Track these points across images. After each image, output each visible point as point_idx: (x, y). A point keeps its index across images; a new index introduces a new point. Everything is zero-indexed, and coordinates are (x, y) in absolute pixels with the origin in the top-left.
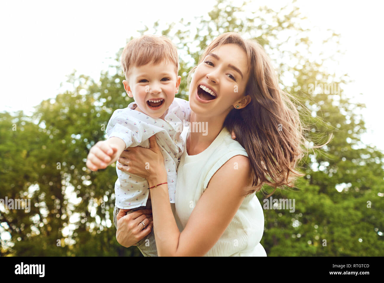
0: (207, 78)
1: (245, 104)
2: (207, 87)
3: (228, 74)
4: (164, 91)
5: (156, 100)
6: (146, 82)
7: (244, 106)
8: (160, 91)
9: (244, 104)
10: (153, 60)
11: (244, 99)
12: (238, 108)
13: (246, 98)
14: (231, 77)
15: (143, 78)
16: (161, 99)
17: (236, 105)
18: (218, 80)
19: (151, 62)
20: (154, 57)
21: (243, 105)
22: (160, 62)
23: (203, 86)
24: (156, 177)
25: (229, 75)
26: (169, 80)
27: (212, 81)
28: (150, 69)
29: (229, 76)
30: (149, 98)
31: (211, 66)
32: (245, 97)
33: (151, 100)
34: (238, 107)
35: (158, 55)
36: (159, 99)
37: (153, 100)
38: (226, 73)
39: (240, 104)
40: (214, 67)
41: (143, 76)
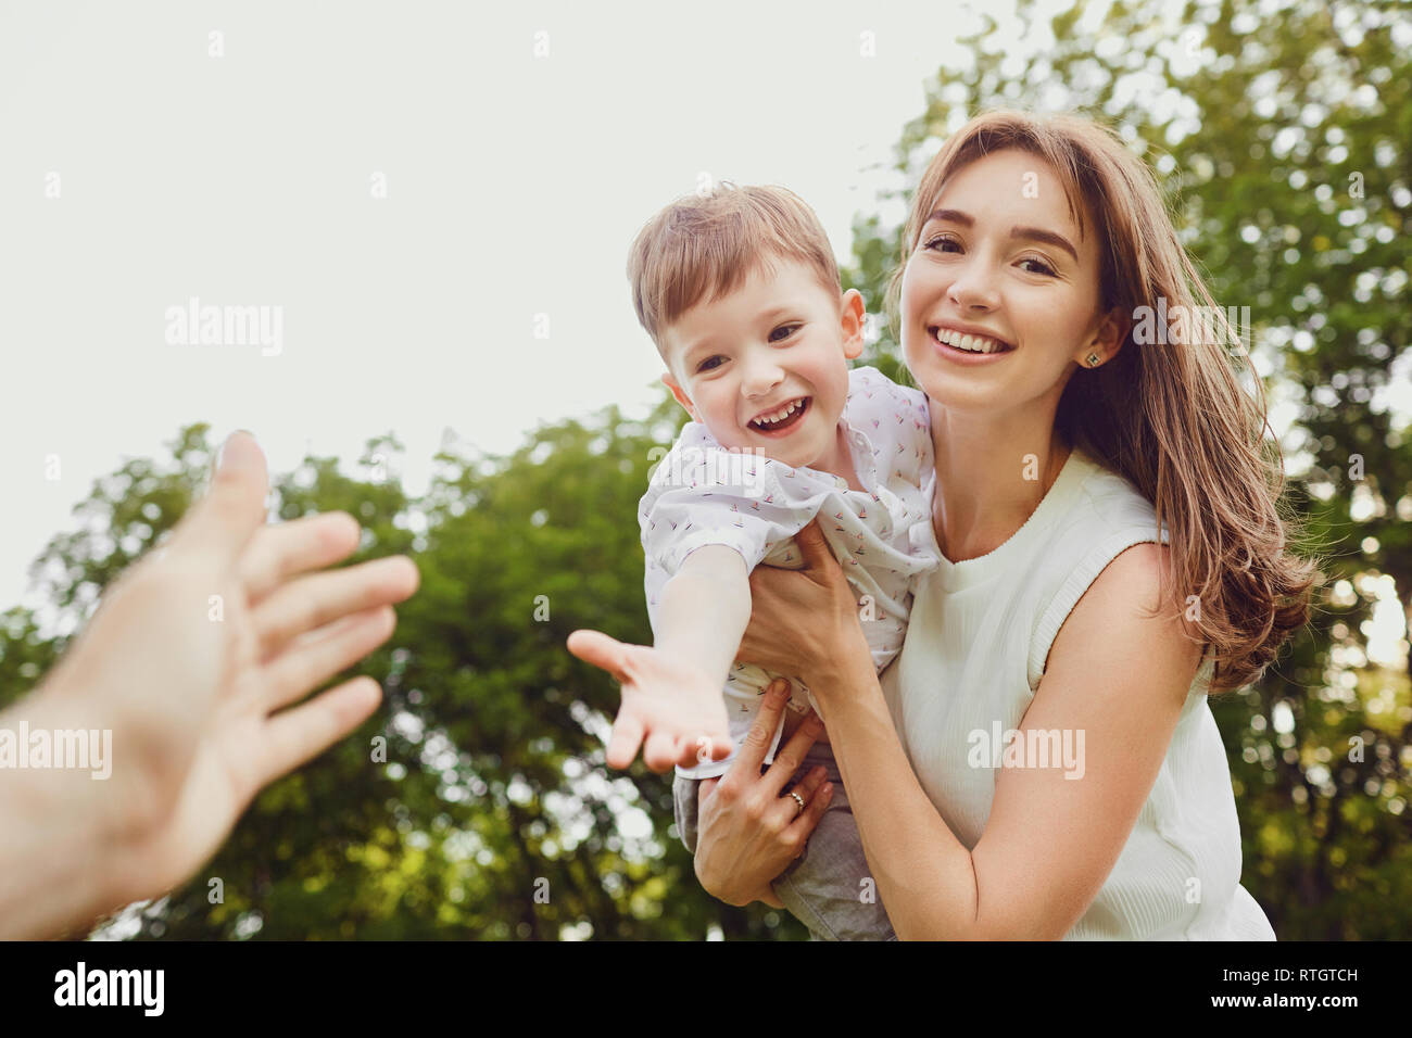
0: (953, 300)
1: (1116, 341)
2: (964, 331)
3: (1022, 262)
4: (793, 373)
5: (776, 411)
6: (720, 363)
7: (1114, 348)
8: (779, 375)
9: (1111, 341)
10: (713, 283)
11: (1108, 325)
12: (1095, 364)
13: (1112, 319)
14: (1035, 267)
15: (705, 354)
16: (794, 400)
17: (1083, 359)
18: (992, 299)
19: (711, 291)
20: (713, 270)
21: (1111, 345)
22: (741, 279)
23: (948, 333)
24: (833, 672)
25: (1025, 265)
26: (797, 327)
27: (972, 307)
28: (713, 315)
29: (1029, 268)
30: (750, 413)
31: (953, 254)
32: (1106, 319)
33: (758, 416)
34: (1095, 358)
35: (726, 259)
36: (785, 405)
37: (766, 414)
38: (1012, 262)
39: (1099, 347)
40: (963, 253)
41: (702, 346)
